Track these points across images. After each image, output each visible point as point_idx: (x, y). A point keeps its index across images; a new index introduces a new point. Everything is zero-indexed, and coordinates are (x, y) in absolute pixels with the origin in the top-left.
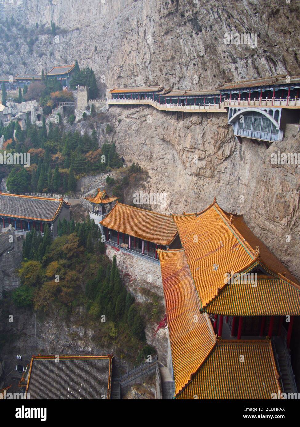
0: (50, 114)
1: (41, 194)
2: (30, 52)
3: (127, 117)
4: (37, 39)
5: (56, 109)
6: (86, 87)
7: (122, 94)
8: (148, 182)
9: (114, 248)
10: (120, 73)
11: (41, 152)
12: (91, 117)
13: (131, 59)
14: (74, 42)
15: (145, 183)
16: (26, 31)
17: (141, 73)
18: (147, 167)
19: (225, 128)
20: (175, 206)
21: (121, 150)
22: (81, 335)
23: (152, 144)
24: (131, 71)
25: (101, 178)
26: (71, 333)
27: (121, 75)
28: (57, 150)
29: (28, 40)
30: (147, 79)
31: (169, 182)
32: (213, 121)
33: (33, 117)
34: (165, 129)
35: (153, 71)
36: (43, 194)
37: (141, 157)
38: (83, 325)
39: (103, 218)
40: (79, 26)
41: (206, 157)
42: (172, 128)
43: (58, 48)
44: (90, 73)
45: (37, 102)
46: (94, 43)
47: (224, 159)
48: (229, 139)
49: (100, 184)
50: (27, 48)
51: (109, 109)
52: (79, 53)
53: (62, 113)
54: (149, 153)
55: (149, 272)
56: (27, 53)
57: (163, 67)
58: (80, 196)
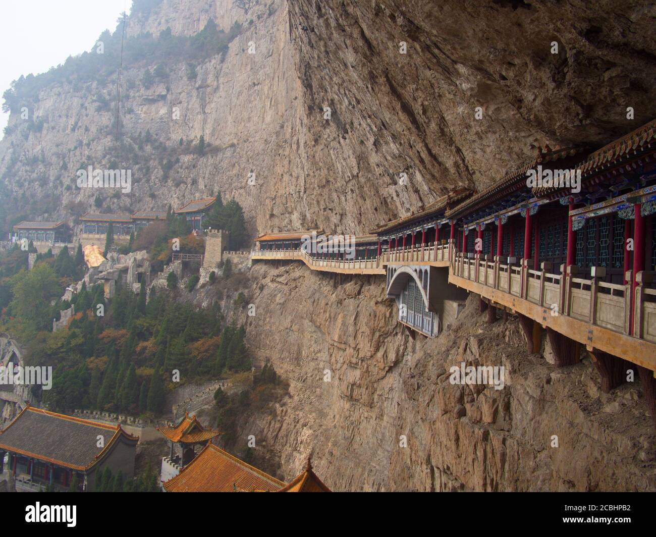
0: (159, 273)
1: (101, 414)
2: (163, 179)
3: (272, 281)
4: (178, 161)
5: (171, 264)
6: (220, 231)
7: (271, 243)
8: (284, 405)
10: (272, 209)
11: (123, 336)
12: (223, 279)
13: (284, 186)
14: (225, 164)
15: (277, 405)
16: (165, 149)
17: (296, 209)
18: (291, 375)
19: (387, 306)
21: (258, 339)
23: (301, 331)
24: (284, 205)
25: (208, 390)
27: (274, 213)
28: (151, 334)
29: (165, 162)
30: (304, 218)
31: (320, 407)
32: (371, 291)
33: (130, 277)
34: (315, 304)
35: (310, 205)
36: (103, 414)
37: (284, 353)
39: (181, 471)
40: (235, 141)
41: (360, 361)
42: (323, 303)
43: (203, 173)
44: (236, 208)
45: (147, 252)
46: (251, 166)
47: (387, 368)
48: (394, 328)
49: (205, 401)
50: (161, 173)
51: (252, 267)
52: (230, 181)
53: (179, 272)
54: (296, 347)
56: (159, 180)
57: (320, 197)
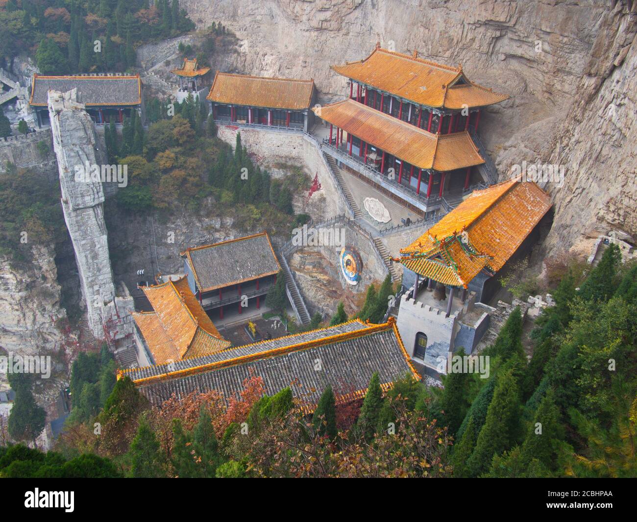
1: (89, 75)
8: (241, 46)
9: (230, 127)
11: (65, 13)
15: (237, 47)
18: (232, 28)
20: (287, 71)
22: (218, 226)
26: (204, 227)
36: (91, 75)
38: (218, 216)
41: (332, 6)
47: (354, 8)
49: (168, 54)
55: (282, 145)
58: (146, 73)
